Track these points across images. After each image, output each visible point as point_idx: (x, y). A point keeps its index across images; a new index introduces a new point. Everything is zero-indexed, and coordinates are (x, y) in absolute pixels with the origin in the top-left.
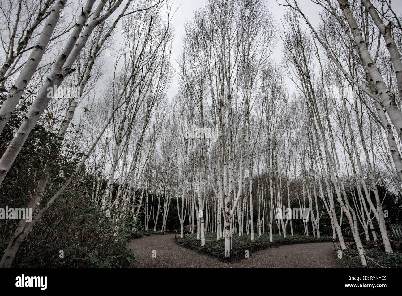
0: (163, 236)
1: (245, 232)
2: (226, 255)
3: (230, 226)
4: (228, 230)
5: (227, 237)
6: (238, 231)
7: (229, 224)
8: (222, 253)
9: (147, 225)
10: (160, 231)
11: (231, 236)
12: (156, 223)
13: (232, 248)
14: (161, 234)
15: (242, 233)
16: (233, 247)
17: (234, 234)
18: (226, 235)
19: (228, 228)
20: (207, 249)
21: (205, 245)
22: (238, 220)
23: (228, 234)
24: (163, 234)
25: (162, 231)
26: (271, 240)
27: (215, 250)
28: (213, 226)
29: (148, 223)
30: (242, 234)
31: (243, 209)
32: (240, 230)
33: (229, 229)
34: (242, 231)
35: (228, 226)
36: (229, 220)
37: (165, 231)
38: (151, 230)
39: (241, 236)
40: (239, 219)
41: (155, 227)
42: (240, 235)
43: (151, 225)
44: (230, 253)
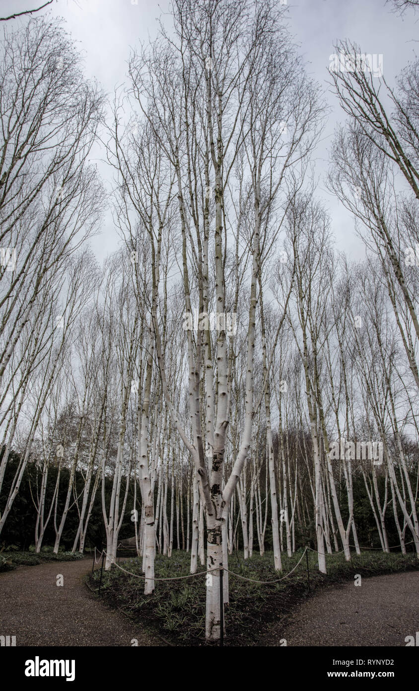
0: (73, 563)
1: (256, 548)
2: (207, 634)
3: (220, 530)
4: (214, 542)
5: (213, 567)
6: (241, 547)
7: (218, 523)
8: (198, 625)
9: (41, 539)
10: (67, 553)
11: (225, 566)
12: (59, 533)
13: (226, 600)
14: (69, 560)
15: (251, 551)
16: (230, 595)
17: (233, 554)
18: (209, 561)
19: (215, 536)
20: (156, 605)
21: (153, 591)
22: (240, 520)
23: (214, 557)
24: (73, 559)
25: (72, 553)
26: (322, 568)
27: (176, 609)
28: (188, 537)
29: (42, 533)
30: (251, 554)
31: (252, 496)
32: (245, 545)
33: (218, 540)
34: (251, 547)
35: (214, 530)
36: (219, 509)
37: (81, 551)
38: (49, 552)
39: (249, 560)
40: (244, 519)
41: (57, 542)
42: (246, 556)
43: (49, 538)
44: (220, 623)
